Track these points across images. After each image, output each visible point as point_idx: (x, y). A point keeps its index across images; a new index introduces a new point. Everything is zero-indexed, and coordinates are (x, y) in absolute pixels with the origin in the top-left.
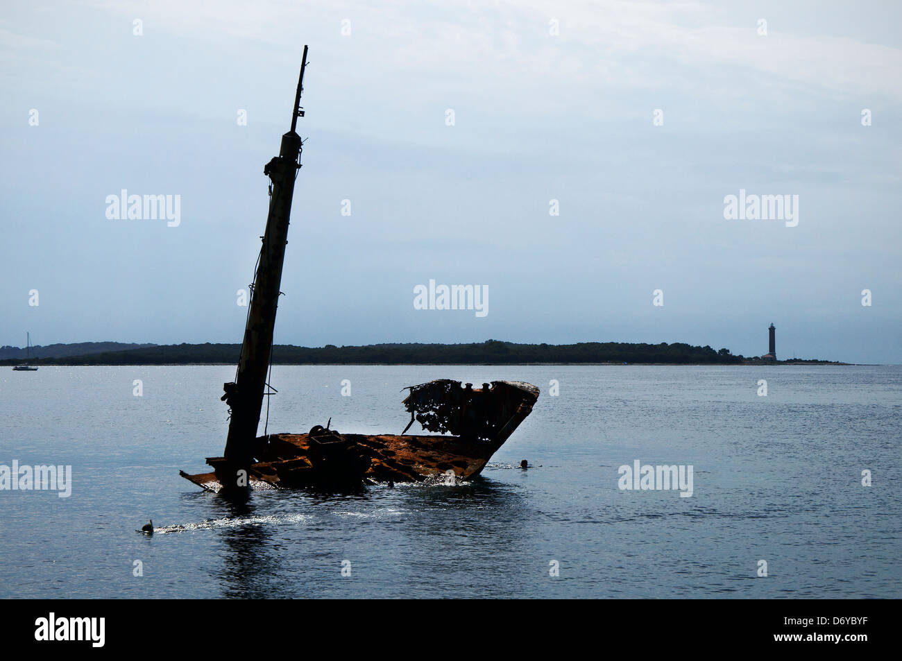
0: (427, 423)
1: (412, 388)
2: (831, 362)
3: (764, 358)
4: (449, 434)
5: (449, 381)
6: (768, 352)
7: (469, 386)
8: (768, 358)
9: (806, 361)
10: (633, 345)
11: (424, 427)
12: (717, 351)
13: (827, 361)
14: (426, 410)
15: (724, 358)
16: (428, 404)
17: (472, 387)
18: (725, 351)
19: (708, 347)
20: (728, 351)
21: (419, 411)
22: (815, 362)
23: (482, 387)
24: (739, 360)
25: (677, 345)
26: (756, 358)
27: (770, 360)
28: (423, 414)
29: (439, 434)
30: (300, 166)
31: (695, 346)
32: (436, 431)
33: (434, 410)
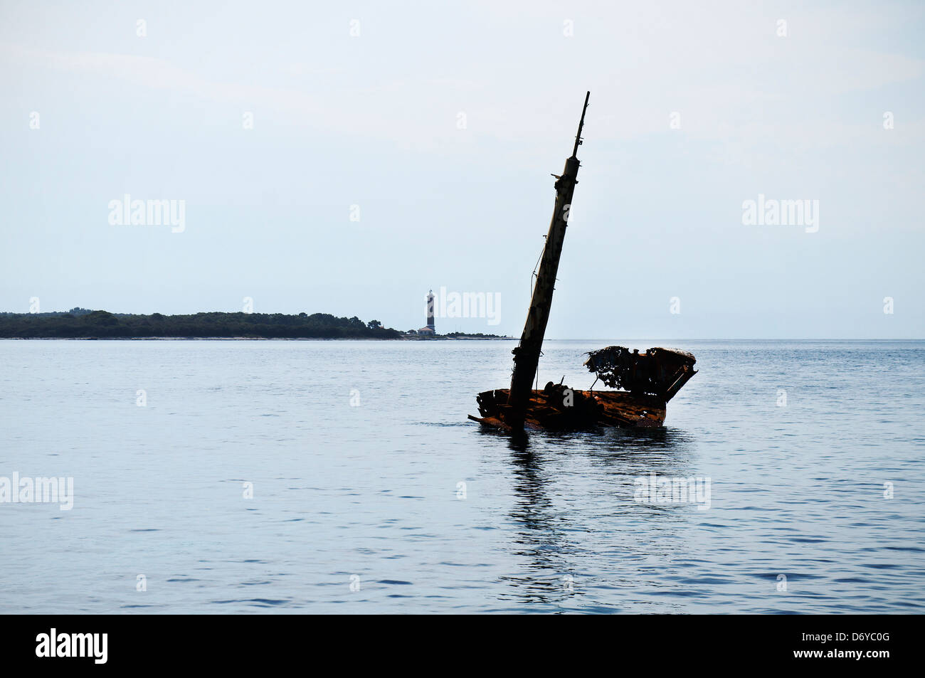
0: (608, 381)
1: (590, 353)
2: (498, 336)
3: (421, 332)
4: (622, 389)
5: (619, 348)
6: (426, 325)
7: (636, 351)
8: (425, 332)
9: (469, 335)
10: (265, 316)
11: (606, 384)
12: (367, 324)
13: (493, 336)
14: (605, 371)
15: (376, 332)
16: (606, 366)
17: (639, 353)
18: (375, 323)
19: (356, 318)
20: (379, 323)
21: (599, 372)
22: (480, 336)
23: (646, 352)
24: (392, 335)
25: (319, 316)
26: (412, 331)
27: (429, 334)
28: (604, 374)
29: (616, 389)
30: (577, 182)
31: (339, 317)
32: (614, 387)
33: (612, 370)
